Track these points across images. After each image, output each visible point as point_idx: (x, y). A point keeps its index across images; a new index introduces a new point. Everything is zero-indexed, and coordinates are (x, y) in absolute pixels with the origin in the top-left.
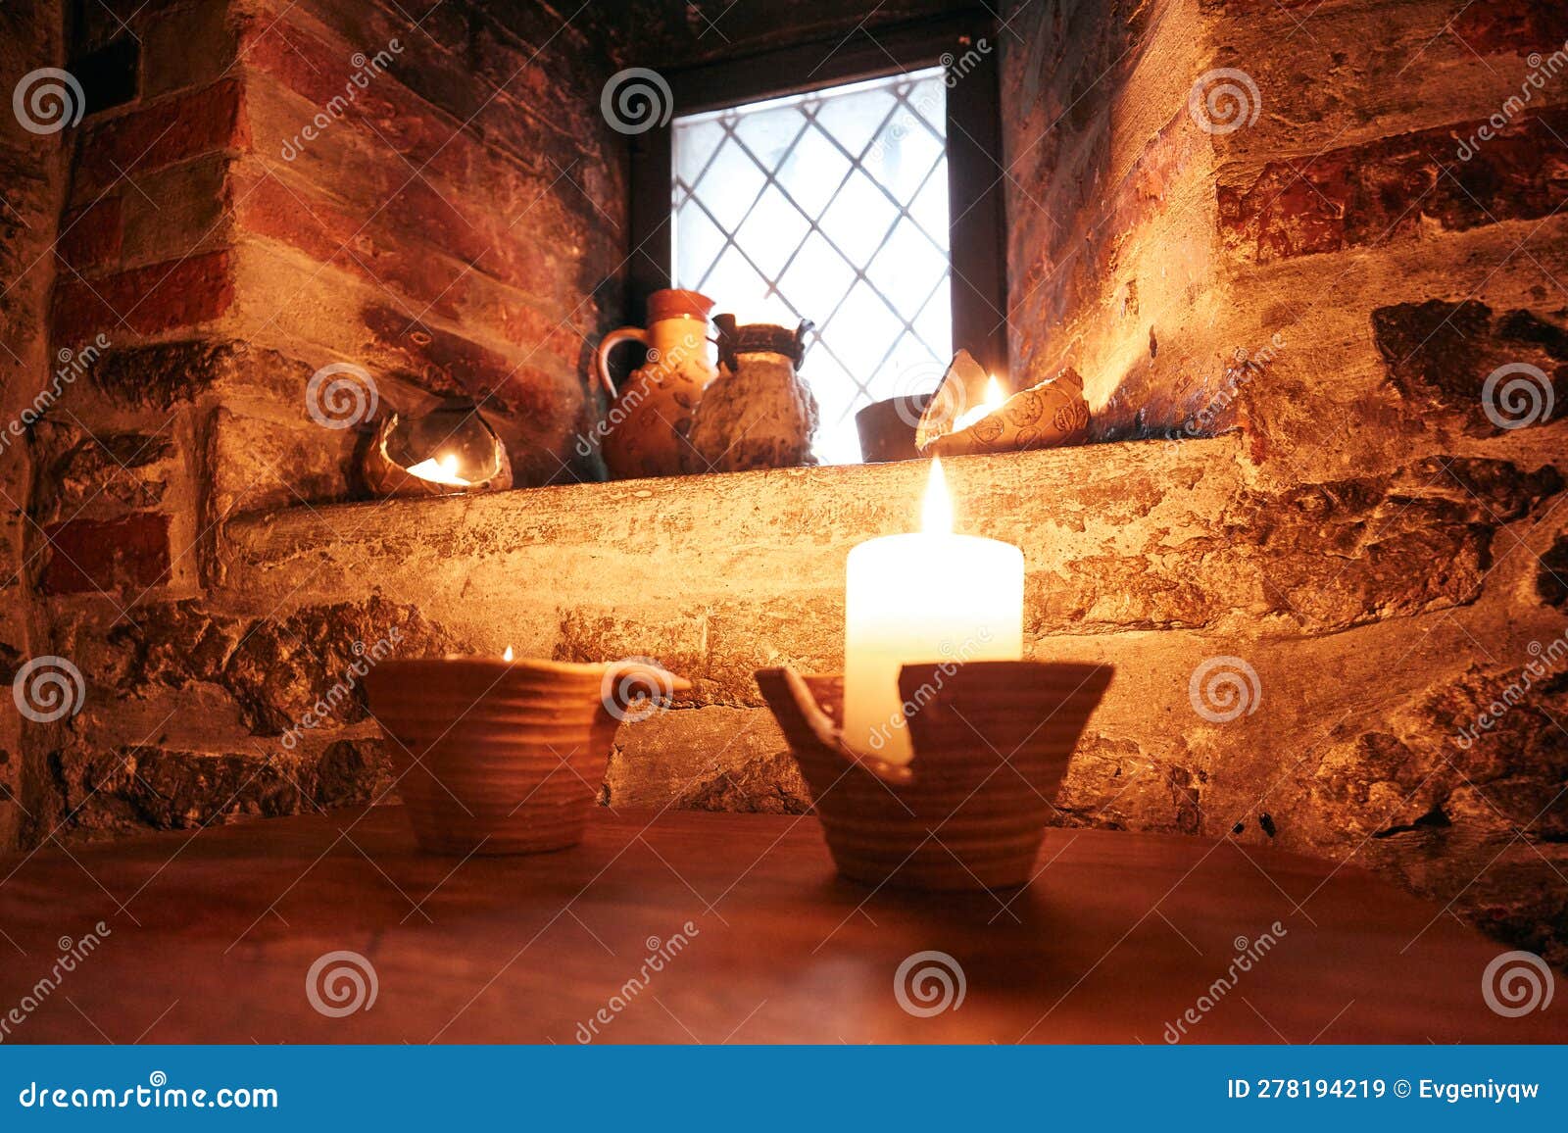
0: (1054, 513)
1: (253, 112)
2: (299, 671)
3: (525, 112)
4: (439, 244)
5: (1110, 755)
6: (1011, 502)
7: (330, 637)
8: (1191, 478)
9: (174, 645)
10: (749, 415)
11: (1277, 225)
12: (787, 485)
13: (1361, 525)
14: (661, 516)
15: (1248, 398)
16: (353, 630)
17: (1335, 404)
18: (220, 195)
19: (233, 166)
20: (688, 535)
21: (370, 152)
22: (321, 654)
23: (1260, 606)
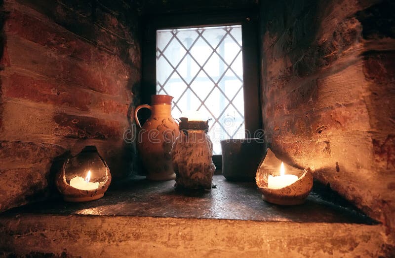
4: (81, 85)
12: (227, 226)
14: (180, 234)
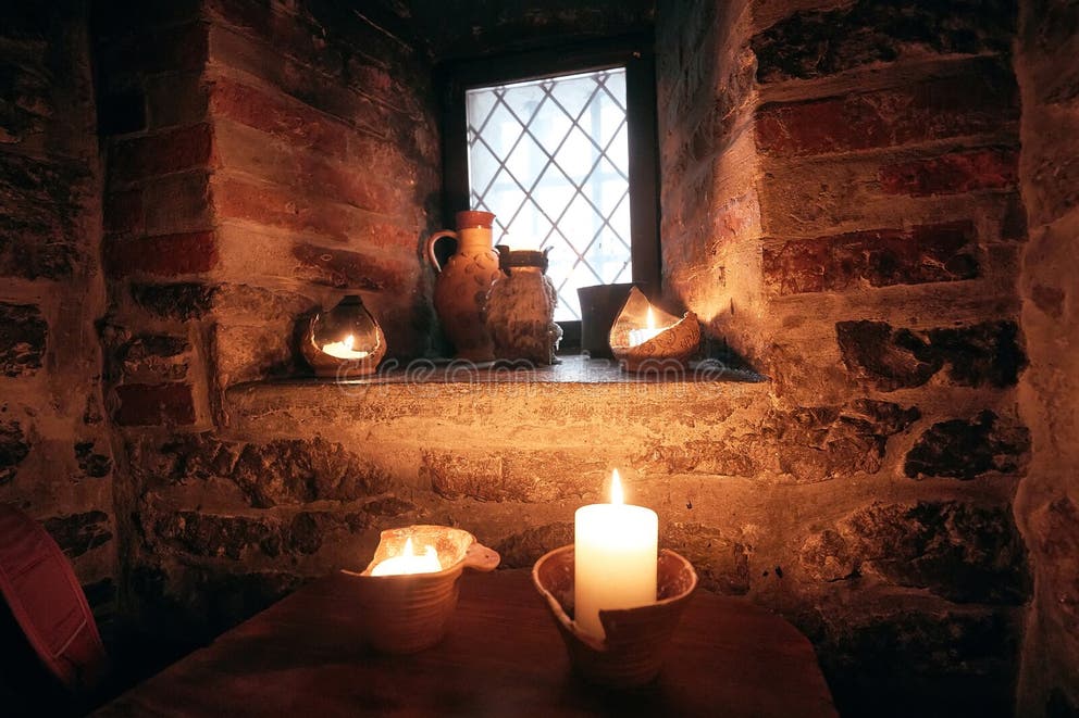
0: (679, 416)
1: (220, 144)
2: (276, 474)
3: (379, 103)
4: (333, 197)
5: (706, 536)
6: (658, 409)
7: (292, 456)
8: (746, 403)
9: (202, 458)
10: (519, 307)
11: (792, 275)
13: (827, 431)
15: (775, 364)
16: (306, 455)
17: (817, 369)
18: (205, 197)
19: (212, 177)
20: (491, 416)
21: (290, 151)
22: (288, 465)
23: (778, 470)
